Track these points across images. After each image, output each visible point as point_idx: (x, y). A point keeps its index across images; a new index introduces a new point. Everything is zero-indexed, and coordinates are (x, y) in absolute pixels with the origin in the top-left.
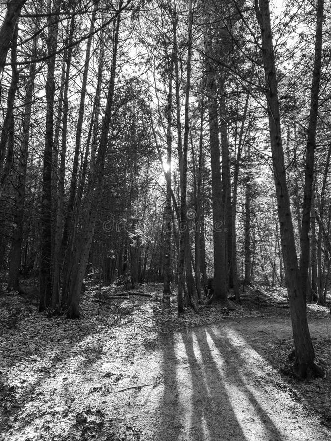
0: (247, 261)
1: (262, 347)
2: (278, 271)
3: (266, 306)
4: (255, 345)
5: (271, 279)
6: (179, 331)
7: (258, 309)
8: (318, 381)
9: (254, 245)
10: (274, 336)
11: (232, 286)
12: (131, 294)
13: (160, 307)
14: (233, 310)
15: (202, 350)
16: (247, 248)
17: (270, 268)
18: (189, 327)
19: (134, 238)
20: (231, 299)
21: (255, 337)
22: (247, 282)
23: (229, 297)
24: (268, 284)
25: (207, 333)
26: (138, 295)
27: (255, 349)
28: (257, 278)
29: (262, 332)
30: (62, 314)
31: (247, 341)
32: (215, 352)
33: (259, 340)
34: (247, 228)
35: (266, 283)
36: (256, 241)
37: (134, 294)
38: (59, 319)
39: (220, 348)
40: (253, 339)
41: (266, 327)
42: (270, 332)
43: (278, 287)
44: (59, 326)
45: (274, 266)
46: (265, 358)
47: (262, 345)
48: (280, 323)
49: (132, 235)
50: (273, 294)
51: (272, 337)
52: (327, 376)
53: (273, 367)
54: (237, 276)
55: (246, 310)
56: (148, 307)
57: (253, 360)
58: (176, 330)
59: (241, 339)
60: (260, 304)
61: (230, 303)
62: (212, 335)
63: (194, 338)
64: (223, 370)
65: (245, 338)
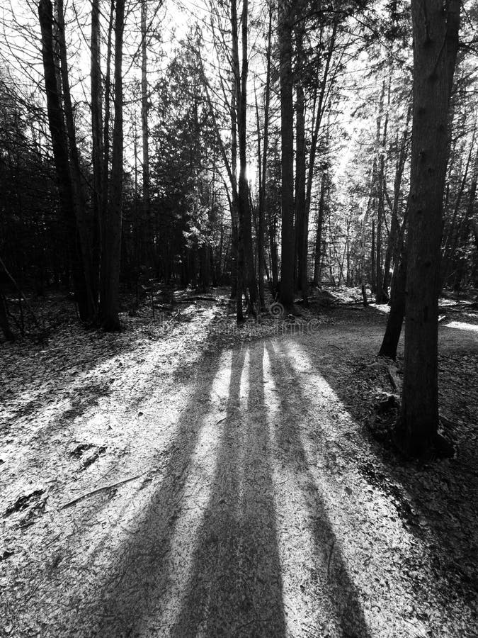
0: (317, 263)
1: (334, 371)
2: (345, 273)
3: (334, 308)
4: (324, 367)
5: (337, 280)
6: (231, 348)
7: (326, 312)
8: (443, 465)
9: (324, 247)
10: (348, 353)
11: (300, 288)
12: (198, 299)
13: (224, 313)
14: (299, 316)
15: (251, 381)
16: (318, 250)
17: (337, 269)
18: (245, 342)
19: (190, 238)
20: (299, 303)
21: (324, 354)
22: (316, 283)
23: (296, 300)
24: (334, 285)
25: (265, 350)
26: (205, 299)
27: (325, 377)
28: (324, 279)
29: (333, 346)
30: (99, 327)
31: (315, 362)
32: (269, 385)
33: (330, 359)
34: (319, 230)
35: (333, 284)
36: (326, 243)
37: (201, 298)
38: (94, 333)
39: (277, 377)
40: (322, 357)
41: (337, 338)
42: (343, 346)
43: (343, 287)
44: (92, 341)
45: (341, 267)
46: (339, 395)
47: (335, 367)
48: (353, 331)
49: (187, 234)
50: (340, 294)
51: (345, 354)
52: (458, 456)
53: (353, 416)
54: (306, 278)
55: (313, 314)
56: (210, 313)
57: (322, 400)
58: (228, 346)
59: (307, 359)
60: (329, 307)
61: (297, 307)
62: (271, 352)
63: (247, 358)
64: (276, 426)
65: (312, 356)
